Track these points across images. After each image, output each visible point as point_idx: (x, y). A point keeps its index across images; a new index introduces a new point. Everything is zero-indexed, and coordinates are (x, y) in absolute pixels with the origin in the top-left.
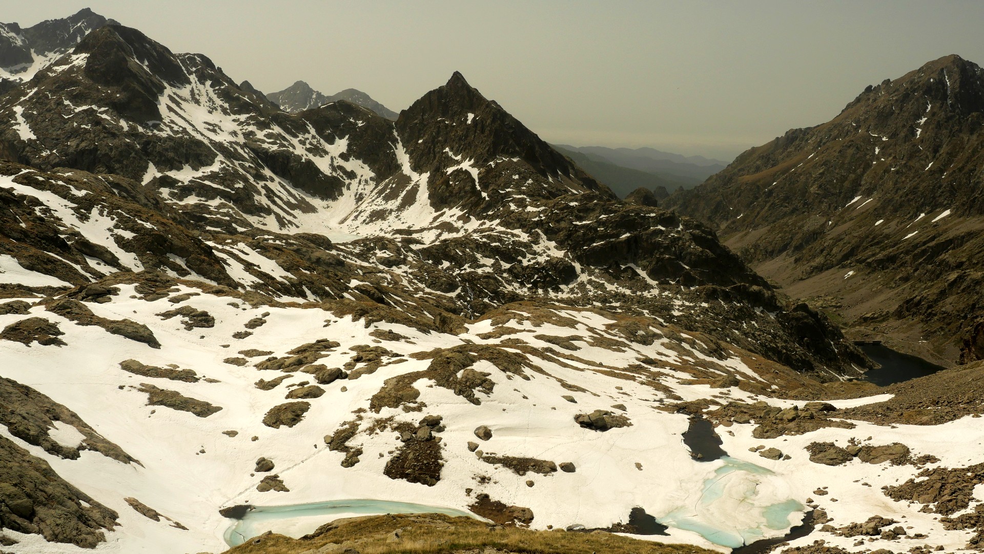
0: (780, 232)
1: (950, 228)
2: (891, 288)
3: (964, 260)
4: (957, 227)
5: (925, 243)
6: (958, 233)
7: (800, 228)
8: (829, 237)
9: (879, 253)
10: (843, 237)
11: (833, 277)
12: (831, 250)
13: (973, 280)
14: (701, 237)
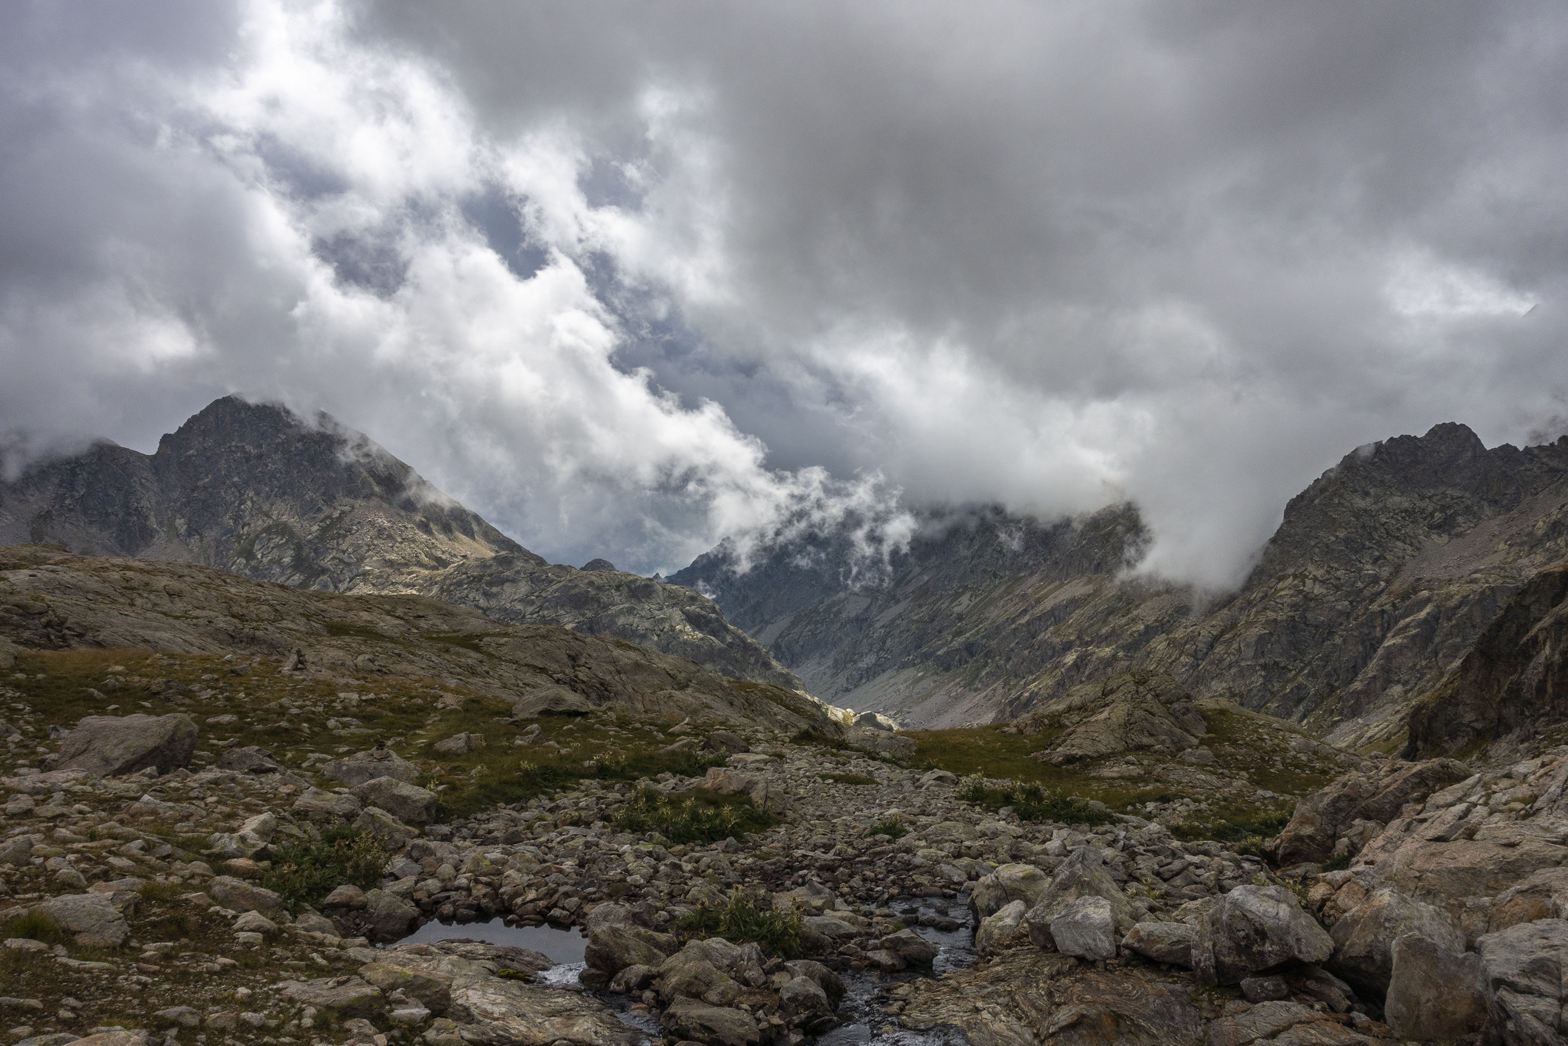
0: (809, 623)
1: (1046, 596)
2: (976, 690)
3: (1072, 638)
4: (1054, 595)
5: (1014, 621)
6: (1057, 601)
7: (836, 616)
8: (878, 625)
9: (952, 640)
10: (898, 622)
11: (892, 681)
12: (884, 643)
13: (1101, 660)
14: (699, 616)
